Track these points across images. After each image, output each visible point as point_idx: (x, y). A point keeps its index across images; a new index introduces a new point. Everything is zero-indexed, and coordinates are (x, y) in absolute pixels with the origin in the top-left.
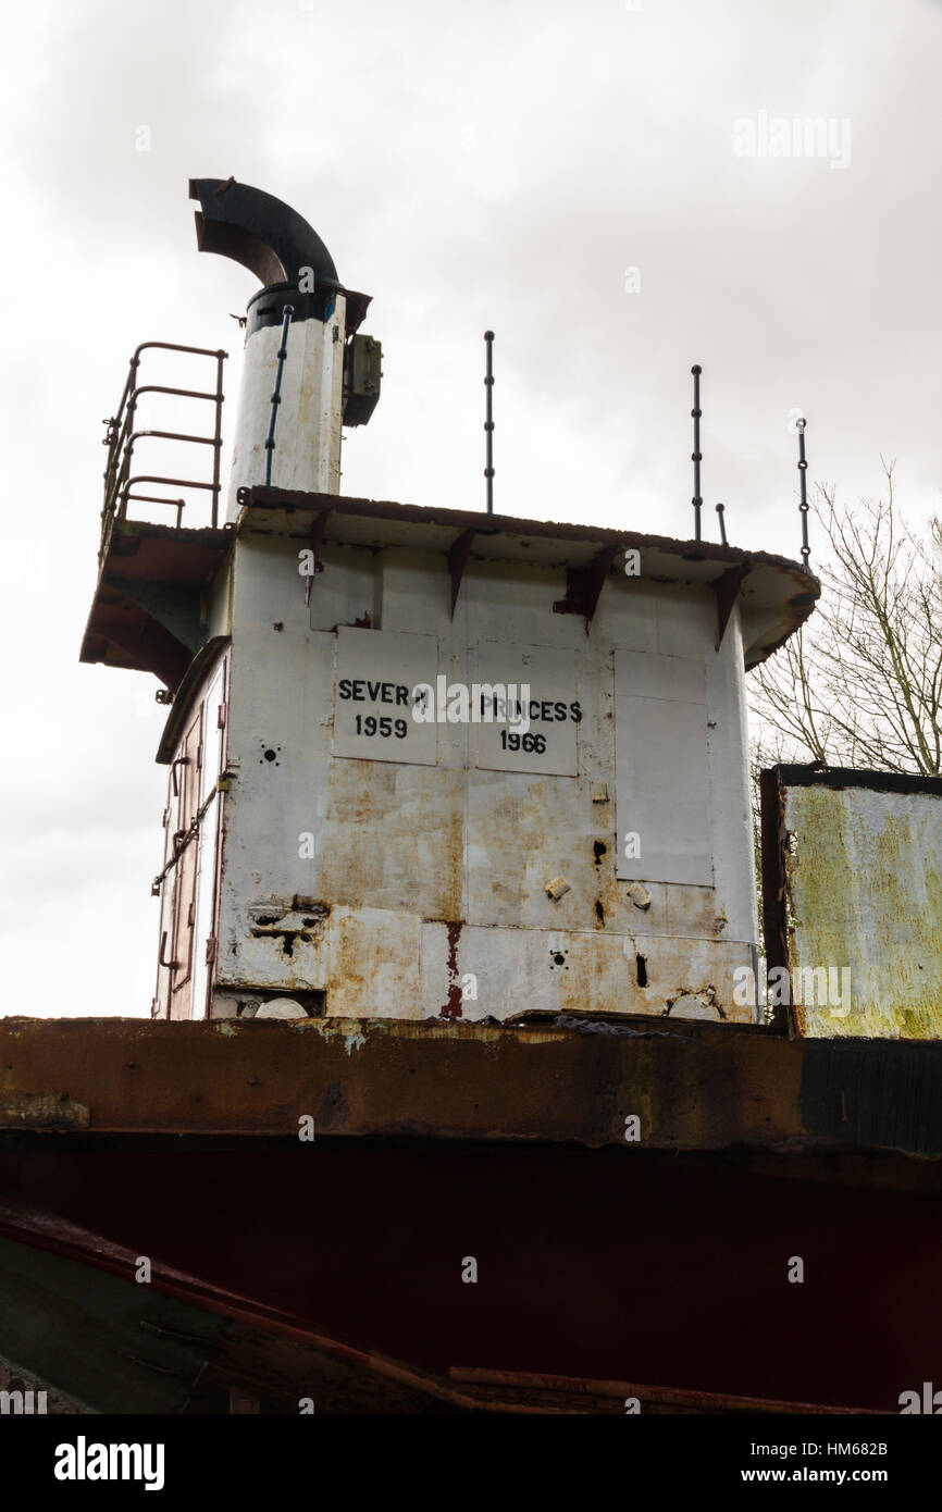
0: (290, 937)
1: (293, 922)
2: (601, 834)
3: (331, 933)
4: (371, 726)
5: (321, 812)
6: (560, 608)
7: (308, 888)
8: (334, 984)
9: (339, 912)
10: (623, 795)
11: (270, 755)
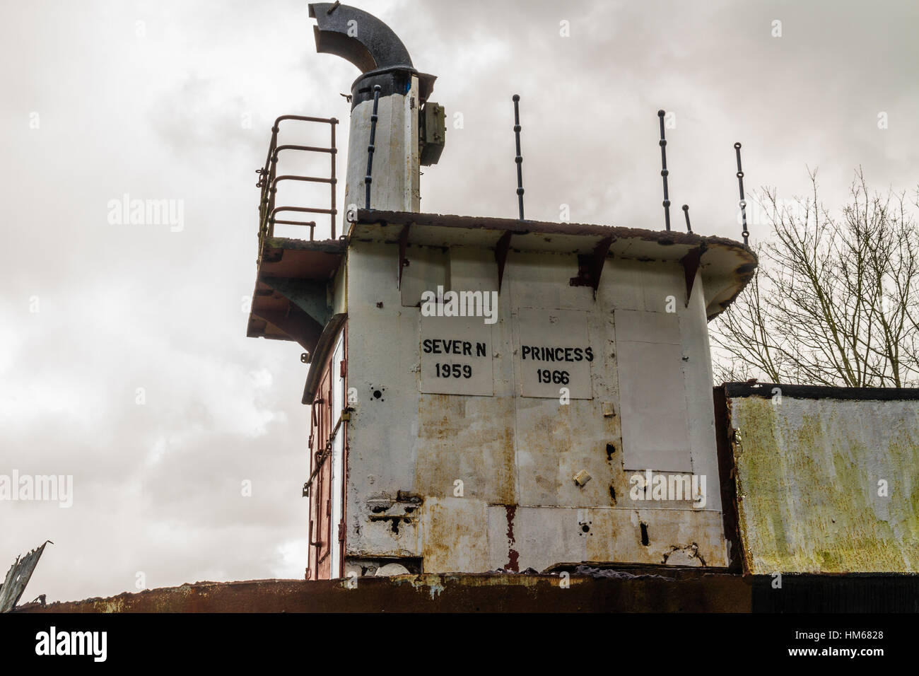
0: (396, 520)
1: (398, 510)
2: (612, 438)
3: (424, 517)
4: (447, 371)
5: (414, 431)
6: (575, 282)
7: (407, 485)
8: (428, 552)
9: (430, 502)
10: (625, 410)
11: (377, 394)
